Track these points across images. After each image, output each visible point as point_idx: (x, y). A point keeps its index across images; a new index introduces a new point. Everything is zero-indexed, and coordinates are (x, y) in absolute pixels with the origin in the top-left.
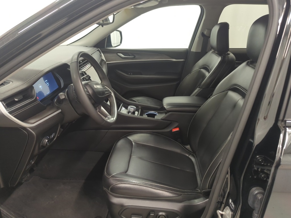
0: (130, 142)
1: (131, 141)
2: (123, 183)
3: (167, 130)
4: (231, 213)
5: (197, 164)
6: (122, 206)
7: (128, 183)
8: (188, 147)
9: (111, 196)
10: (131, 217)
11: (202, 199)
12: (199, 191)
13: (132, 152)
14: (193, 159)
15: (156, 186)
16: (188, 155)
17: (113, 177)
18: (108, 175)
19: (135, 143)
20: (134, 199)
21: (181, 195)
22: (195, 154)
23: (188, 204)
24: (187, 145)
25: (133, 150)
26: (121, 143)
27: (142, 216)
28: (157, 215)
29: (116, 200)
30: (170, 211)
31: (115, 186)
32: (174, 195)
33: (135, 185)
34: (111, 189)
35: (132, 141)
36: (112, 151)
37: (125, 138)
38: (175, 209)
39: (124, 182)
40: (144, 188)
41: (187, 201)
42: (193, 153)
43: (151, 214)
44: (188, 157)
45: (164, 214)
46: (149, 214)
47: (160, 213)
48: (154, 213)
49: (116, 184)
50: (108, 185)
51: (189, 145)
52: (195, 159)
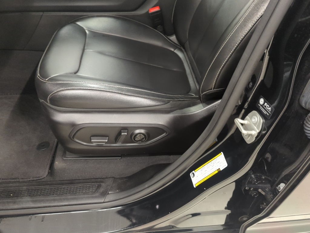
0: (82, 31)
1: (83, 28)
2: (69, 88)
3: (141, 12)
4: (262, 121)
5: (187, 60)
6: (73, 125)
7: (79, 88)
8: (173, 38)
9: (52, 111)
10: (91, 140)
11: (201, 105)
12: (194, 96)
13: (86, 44)
14: (180, 55)
15: (129, 91)
16: (173, 50)
17: (52, 79)
18: (43, 77)
19: (89, 31)
20: (92, 113)
21: (168, 102)
22: (184, 48)
23: (180, 115)
24: (171, 35)
25: (87, 41)
26: (66, 31)
27: (108, 137)
28: (132, 134)
29: (62, 117)
30: (153, 126)
31: (57, 94)
32: (159, 103)
33: (91, 91)
34: (50, 100)
35: (85, 28)
36: (50, 42)
37: (73, 24)
38: (161, 123)
39: (71, 86)
40: (109, 94)
41: (179, 110)
42: (180, 46)
43: (122, 134)
44: (173, 52)
45: (142, 131)
46: (119, 134)
47: (137, 131)
48: (128, 132)
49: (58, 92)
50: (45, 95)
51: (174, 35)
52: (184, 53)
